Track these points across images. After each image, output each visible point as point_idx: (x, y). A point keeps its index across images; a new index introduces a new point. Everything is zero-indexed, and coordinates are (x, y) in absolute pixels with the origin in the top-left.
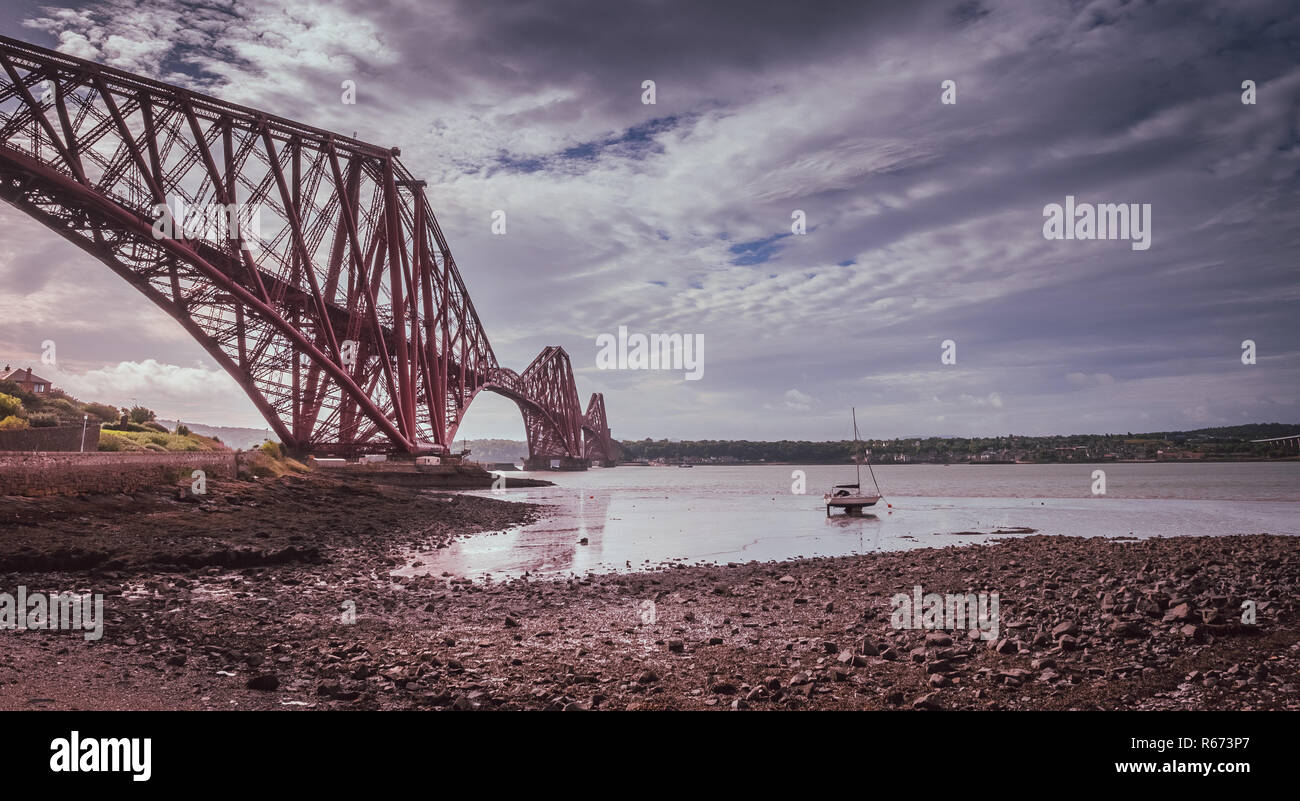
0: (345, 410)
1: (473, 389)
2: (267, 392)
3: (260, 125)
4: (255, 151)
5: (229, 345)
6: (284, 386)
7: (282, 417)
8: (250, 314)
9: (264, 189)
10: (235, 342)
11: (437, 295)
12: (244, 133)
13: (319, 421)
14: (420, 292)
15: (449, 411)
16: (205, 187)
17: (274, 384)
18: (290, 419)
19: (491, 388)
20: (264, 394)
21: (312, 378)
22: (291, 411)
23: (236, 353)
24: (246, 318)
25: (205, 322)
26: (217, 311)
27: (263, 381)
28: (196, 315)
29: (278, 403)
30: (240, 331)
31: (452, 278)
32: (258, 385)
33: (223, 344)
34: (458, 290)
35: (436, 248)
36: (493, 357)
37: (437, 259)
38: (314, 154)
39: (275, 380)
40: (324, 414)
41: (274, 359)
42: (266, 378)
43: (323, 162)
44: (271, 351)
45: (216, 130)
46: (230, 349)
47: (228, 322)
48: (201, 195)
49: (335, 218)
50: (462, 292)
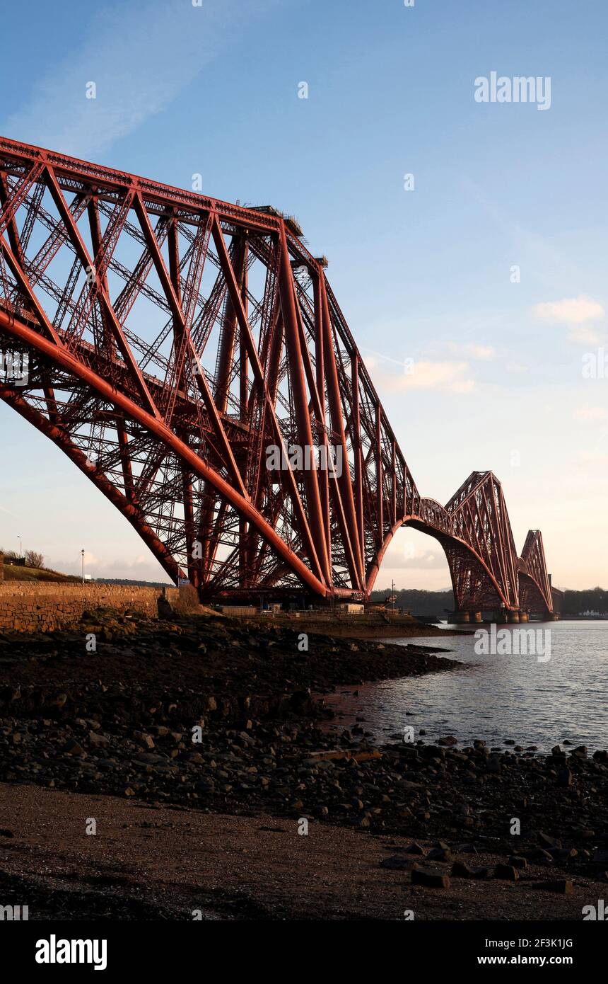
0: (245, 547)
1: (393, 524)
2: (159, 527)
3: (130, 191)
4: (127, 227)
5: (114, 472)
6: (177, 521)
7: (177, 557)
8: (135, 432)
9: (140, 275)
10: (119, 468)
11: (345, 406)
12: (112, 206)
13: (219, 563)
14: (326, 403)
15: (367, 550)
16: (75, 274)
17: (165, 518)
18: (185, 560)
19: (411, 523)
20: (154, 530)
21: (207, 508)
22: (185, 550)
23: (121, 480)
24: (130, 438)
25: (86, 443)
26: (98, 430)
27: (153, 515)
28: (76, 436)
29: (170, 541)
30: (124, 453)
31: (361, 385)
32: (149, 519)
33: (107, 470)
34: (370, 401)
35: (342, 347)
36: (412, 483)
37: (343, 360)
38: (194, 230)
39: (166, 514)
40: (223, 552)
41: (164, 486)
42: (156, 511)
43: (206, 238)
44: (159, 477)
45: (80, 202)
46: (115, 476)
47: (112, 443)
48: (71, 285)
49: (222, 310)
50: (373, 402)
